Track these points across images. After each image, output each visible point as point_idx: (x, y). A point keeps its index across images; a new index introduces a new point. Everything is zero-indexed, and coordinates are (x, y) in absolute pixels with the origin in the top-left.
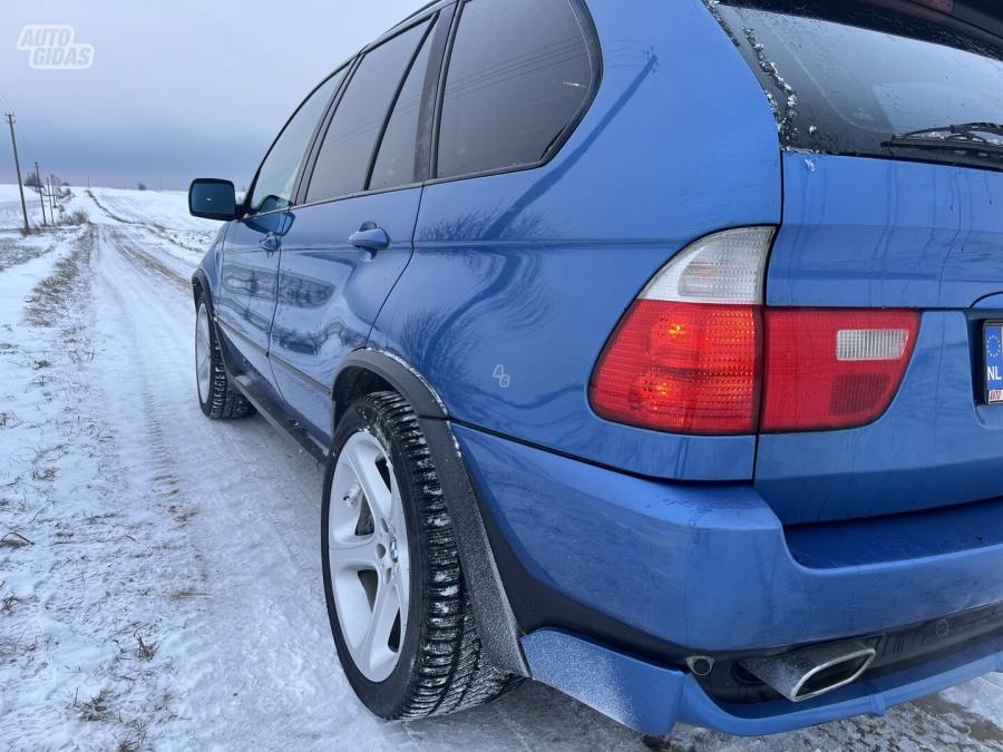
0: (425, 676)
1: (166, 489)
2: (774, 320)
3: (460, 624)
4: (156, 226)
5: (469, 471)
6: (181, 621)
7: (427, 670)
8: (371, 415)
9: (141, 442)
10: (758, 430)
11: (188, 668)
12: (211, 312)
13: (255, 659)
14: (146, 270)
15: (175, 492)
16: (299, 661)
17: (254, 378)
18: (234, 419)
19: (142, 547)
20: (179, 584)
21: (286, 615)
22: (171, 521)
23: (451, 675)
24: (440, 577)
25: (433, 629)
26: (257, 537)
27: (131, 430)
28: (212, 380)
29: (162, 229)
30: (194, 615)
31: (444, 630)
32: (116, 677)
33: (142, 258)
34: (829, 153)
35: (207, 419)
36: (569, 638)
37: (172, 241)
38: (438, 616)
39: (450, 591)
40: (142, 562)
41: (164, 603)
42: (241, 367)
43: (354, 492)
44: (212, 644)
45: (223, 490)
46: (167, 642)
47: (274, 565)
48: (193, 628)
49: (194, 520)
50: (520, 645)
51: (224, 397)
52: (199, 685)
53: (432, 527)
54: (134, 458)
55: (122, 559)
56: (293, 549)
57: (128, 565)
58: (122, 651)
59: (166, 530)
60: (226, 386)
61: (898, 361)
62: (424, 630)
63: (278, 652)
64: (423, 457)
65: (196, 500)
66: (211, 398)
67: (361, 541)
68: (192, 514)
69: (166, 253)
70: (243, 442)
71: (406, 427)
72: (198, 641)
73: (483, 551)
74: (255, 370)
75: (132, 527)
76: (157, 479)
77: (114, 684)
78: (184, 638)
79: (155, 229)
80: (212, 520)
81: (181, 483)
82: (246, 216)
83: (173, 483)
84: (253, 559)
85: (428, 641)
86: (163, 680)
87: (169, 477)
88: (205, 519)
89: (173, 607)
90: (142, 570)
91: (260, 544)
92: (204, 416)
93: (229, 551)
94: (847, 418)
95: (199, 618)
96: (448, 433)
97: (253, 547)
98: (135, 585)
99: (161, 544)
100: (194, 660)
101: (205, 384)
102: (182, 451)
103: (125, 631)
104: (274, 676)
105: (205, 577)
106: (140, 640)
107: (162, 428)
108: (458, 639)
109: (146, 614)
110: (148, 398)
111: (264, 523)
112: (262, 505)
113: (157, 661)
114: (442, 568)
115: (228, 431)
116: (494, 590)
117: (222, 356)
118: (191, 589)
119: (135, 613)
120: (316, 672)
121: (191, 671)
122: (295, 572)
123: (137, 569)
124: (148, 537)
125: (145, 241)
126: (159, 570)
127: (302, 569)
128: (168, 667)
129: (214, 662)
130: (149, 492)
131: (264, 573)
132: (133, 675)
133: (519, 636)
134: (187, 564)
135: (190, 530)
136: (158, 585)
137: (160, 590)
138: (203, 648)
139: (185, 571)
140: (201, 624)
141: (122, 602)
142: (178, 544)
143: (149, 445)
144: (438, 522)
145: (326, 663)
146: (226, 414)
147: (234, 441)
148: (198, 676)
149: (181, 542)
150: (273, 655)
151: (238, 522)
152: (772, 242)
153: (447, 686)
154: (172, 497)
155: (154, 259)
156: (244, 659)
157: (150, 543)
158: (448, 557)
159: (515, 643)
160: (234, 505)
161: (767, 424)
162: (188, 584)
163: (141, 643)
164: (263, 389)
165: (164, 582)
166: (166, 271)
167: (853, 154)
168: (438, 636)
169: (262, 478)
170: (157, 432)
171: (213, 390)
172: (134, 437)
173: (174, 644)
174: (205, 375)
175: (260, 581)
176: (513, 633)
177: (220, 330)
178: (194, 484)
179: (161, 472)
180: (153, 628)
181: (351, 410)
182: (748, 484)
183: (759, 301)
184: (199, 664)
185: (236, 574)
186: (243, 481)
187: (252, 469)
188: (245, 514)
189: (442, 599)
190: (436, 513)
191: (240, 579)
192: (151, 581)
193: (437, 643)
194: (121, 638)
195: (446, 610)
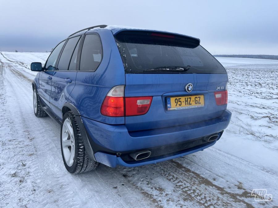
0: (78, 163)
1: (27, 134)
2: (126, 99)
3: (84, 153)
4: (21, 63)
5: (84, 125)
6: (31, 159)
7: (78, 162)
8: (68, 115)
9: (20, 123)
10: (125, 116)
11: (33, 168)
12: (37, 92)
13: (47, 165)
14: (19, 77)
15: (29, 134)
16: (56, 165)
17: (47, 107)
18: (44, 117)
19: (22, 146)
20: (30, 153)
21: (53, 157)
22: (28, 140)
23: (83, 163)
24: (80, 145)
25: (79, 154)
26: (48, 143)
27: (17, 120)
28: (38, 108)
29: (23, 64)
30: (34, 158)
31: (81, 154)
32: (18, 170)
33: (17, 73)
34: (133, 73)
35: (37, 117)
36: (101, 153)
37: (26, 67)
38: (80, 152)
39: (82, 147)
40: (22, 149)
41: (27, 156)
42: (44, 105)
43: (67, 131)
44: (38, 163)
45: (40, 133)
46: (28, 163)
47: (52, 148)
48: (34, 161)
49: (34, 140)
50: (94, 155)
51: (40, 112)
52: (35, 170)
53: (79, 136)
54: (18, 126)
55: (17, 148)
56: (56, 145)
57: (19, 150)
58: (19, 165)
59: (27, 142)
60: (41, 109)
61: (149, 104)
62: (77, 154)
63: (52, 164)
64: (77, 123)
65: (34, 136)
66: (37, 112)
67: (68, 141)
68: (33, 139)
69: (24, 71)
70: (45, 122)
71: (74, 118)
72: (35, 163)
73: (87, 139)
74: (48, 106)
75: (19, 142)
76: (25, 131)
77: (18, 171)
78: (32, 162)
79: (21, 64)
80: (38, 140)
81: (31, 132)
82: (44, 70)
83: (28, 132)
84: (47, 147)
85: (78, 156)
86: (28, 170)
87: (27, 131)
88: (36, 140)
89: (29, 157)
90: (22, 150)
91: (49, 144)
92: (36, 117)
93: (42, 146)
94: (140, 114)
95: (35, 159)
96: (80, 118)
97: (47, 145)
98: (21, 153)
99: (26, 145)
100: (34, 166)
101: (36, 109)
102: (30, 125)
103: (19, 162)
104: (51, 168)
105: (36, 151)
106: (22, 163)
107: (25, 120)
108: (84, 156)
109: (24, 159)
110: (21, 113)
111: (50, 140)
112: (49, 136)
113: (26, 166)
114: (80, 143)
115: (41, 120)
116: (89, 146)
117: (40, 102)
118: (33, 154)
119: (21, 158)
120: (59, 167)
121: (34, 168)
122: (56, 149)
123: (21, 150)
124: (23, 144)
125: (18, 68)
126: (26, 150)
127: (58, 149)
128: (29, 167)
129: (38, 166)
130: (23, 134)
131: (50, 150)
132: (22, 169)
133: (94, 154)
134: (32, 149)
135: (32, 142)
136: (26, 153)
137: (26, 154)
138: (36, 164)
139: (32, 150)
140: (35, 160)
141: (18, 157)
142: (30, 145)
143: (22, 124)
144: (80, 135)
145: (62, 165)
146: (41, 116)
147: (43, 122)
148: (35, 169)
149: (31, 144)
150: (51, 165)
151: (44, 140)
152: (125, 87)
153: (83, 165)
154: (28, 135)
155: (21, 73)
156: (45, 166)
157: (24, 145)
158: (81, 141)
159: (93, 155)
160: (43, 136)
161: (126, 115)
162: (32, 153)
163: (23, 164)
164: (49, 110)
165: (27, 152)
166: (24, 77)
167: (138, 73)
168: (80, 155)
169: (50, 130)
170: (24, 121)
171: (38, 110)
172: (18, 122)
173: (30, 163)
174: (36, 107)
175: (49, 151)
176: (93, 154)
177: (39, 96)
178: (34, 132)
179: (25, 130)
180: (25, 161)
181: (65, 115)
182: (124, 125)
183: (124, 96)
184: (35, 167)
185: (43, 150)
186: (45, 131)
187: (47, 128)
188: (45, 138)
189: (80, 149)
190: (79, 133)
191: (44, 151)
192: (24, 152)
193: (80, 157)
194: (18, 163)
195: (81, 151)
